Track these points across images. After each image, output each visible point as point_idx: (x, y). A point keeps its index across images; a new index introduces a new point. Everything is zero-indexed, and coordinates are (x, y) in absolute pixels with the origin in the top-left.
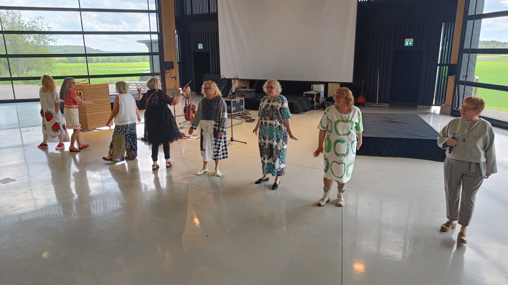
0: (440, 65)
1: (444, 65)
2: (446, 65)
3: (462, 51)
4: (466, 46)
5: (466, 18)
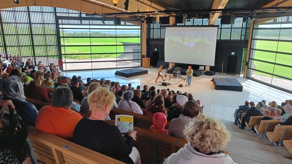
1: (244, 61)
2: (245, 61)
3: (249, 58)
4: (251, 57)
5: (251, 49)
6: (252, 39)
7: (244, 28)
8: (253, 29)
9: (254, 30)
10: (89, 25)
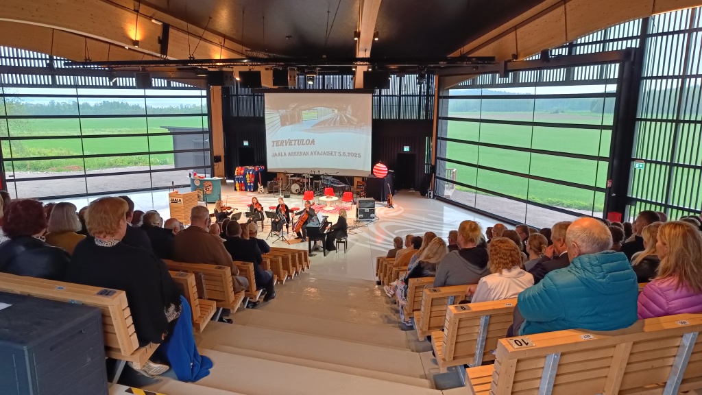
0: (427, 164)
3: (436, 158)
4: (438, 156)
5: (437, 138)
6: (438, 118)
7: (423, 96)
8: (439, 97)
9: (441, 100)
10: (76, 86)
